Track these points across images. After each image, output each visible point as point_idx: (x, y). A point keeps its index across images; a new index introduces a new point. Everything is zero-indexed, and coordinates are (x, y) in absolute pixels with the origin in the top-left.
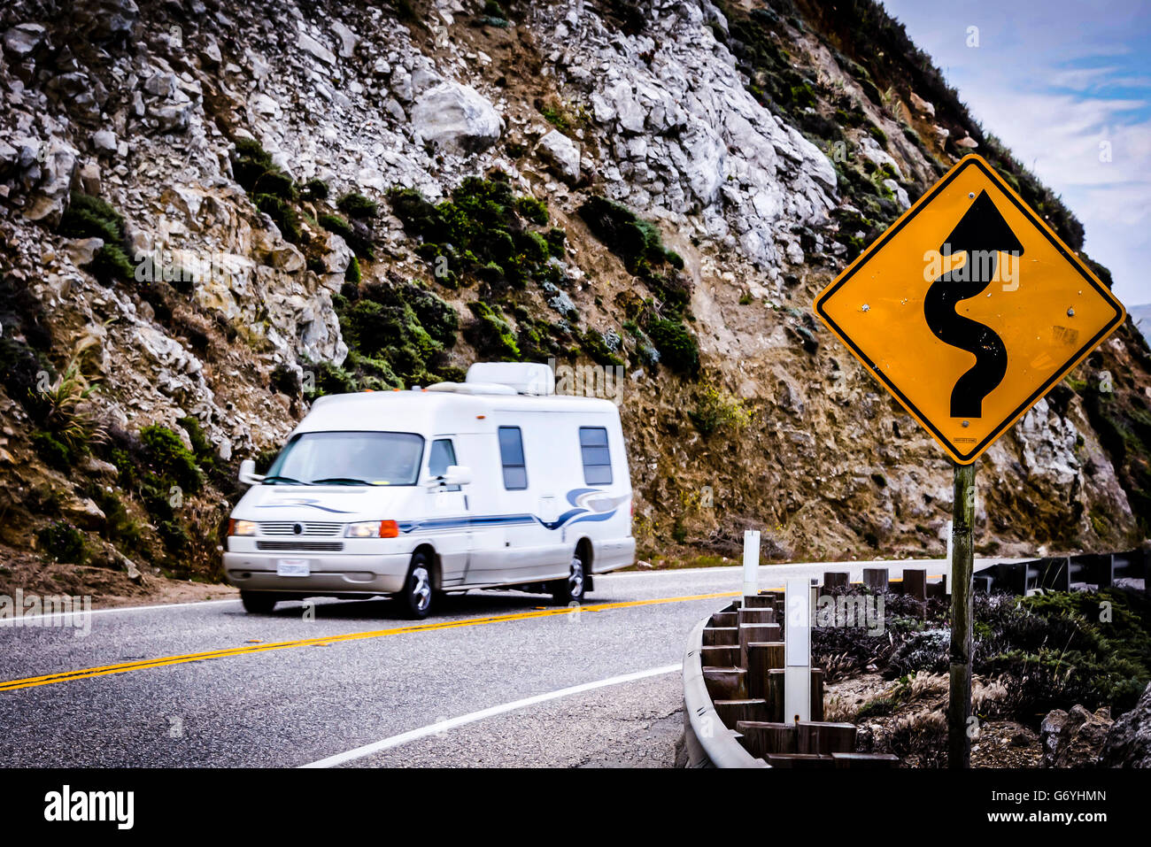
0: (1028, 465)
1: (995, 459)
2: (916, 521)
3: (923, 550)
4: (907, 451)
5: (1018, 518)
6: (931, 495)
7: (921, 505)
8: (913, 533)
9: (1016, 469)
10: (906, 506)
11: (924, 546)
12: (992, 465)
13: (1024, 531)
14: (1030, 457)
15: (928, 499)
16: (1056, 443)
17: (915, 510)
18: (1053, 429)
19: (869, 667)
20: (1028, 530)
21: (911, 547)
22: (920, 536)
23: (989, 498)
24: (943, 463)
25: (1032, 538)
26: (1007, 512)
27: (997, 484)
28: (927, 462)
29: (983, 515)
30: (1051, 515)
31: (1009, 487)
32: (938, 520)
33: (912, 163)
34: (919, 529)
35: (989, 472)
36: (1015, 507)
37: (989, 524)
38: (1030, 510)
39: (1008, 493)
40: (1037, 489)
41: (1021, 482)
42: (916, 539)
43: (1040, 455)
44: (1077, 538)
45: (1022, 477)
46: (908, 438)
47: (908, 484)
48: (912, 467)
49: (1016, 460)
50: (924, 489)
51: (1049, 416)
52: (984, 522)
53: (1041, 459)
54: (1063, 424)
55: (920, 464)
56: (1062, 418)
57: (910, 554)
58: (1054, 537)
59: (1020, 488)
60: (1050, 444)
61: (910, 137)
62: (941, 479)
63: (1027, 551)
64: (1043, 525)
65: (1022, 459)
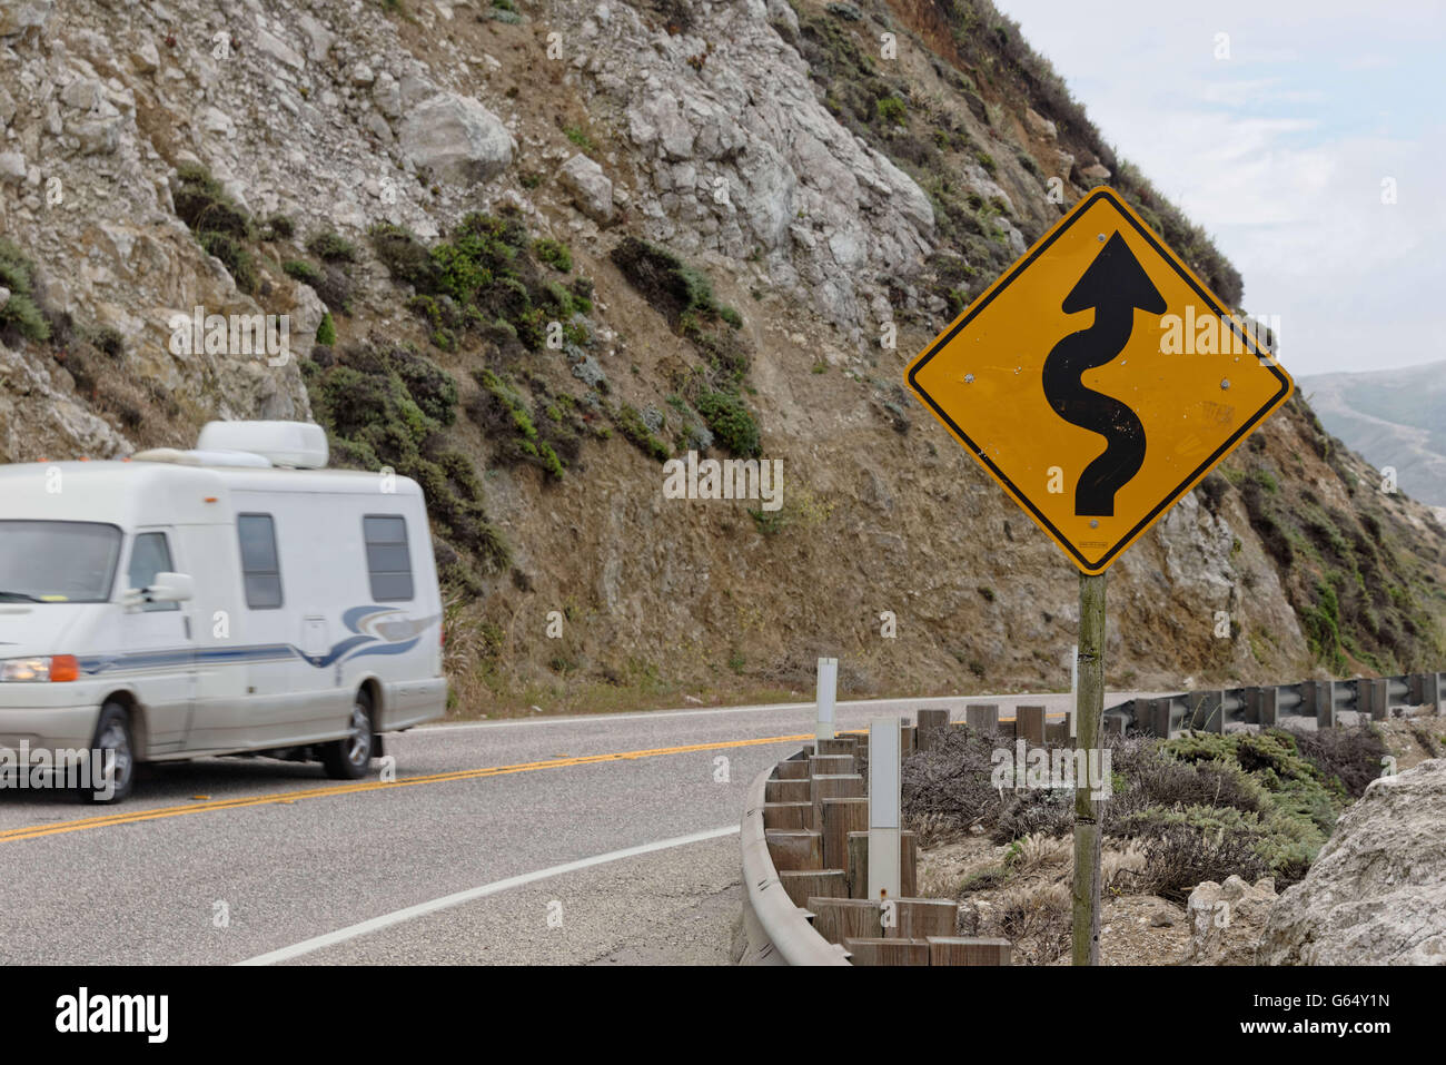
0: (1173, 575)
1: (1131, 568)
2: (1033, 646)
3: (1041, 682)
4: (1022, 557)
5: (1161, 643)
6: (1051, 613)
7: (1039, 626)
8: (1029, 660)
9: (1157, 580)
10: (1021, 626)
11: (1043, 677)
12: (1127, 575)
13: (1167, 659)
14: (1175, 567)
15: (1048, 618)
16: (1207, 547)
17: (1032, 632)
18: (1204, 530)
19: (973, 829)
20: (1172, 656)
21: (1027, 679)
22: (1037, 663)
23: (1124, 616)
24: (1067, 572)
25: (1177, 666)
26: (1146, 634)
27: (1134, 599)
28: (1047, 571)
29: (1117, 638)
30: (1202, 639)
31: (1149, 604)
32: (1060, 644)
33: (1028, 197)
34: (1036, 655)
35: (1123, 584)
36: (1156, 627)
37: (1124, 648)
38: (1175, 632)
39: (1148, 611)
40: (1183, 605)
41: (1164, 596)
42: (1033, 668)
43: (1187, 563)
44: (1232, 667)
45: (1165, 590)
46: (1023, 541)
47: (1023, 599)
48: (1028, 578)
49: (1157, 569)
50: (1044, 604)
51: (1199, 513)
52: (1117, 646)
53: (1189, 568)
54: (1216, 524)
55: (1038, 574)
56: (1214, 515)
57: (1025, 687)
58: (1205, 665)
59: (1162, 604)
60: (1199, 549)
61: (1027, 166)
62: (1064, 593)
63: (1171, 683)
64: (1192, 651)
65: (1165, 568)
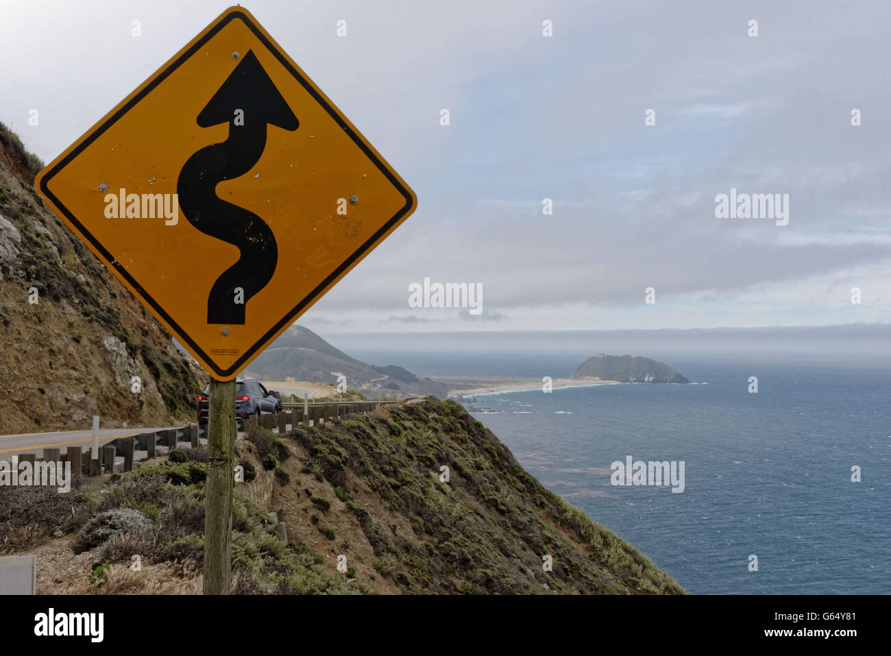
0: (118, 382)
1: (101, 380)
2: (61, 411)
3: (64, 426)
4: (56, 376)
5: (113, 409)
6: (69, 398)
7: (64, 403)
8: (59, 417)
9: (111, 384)
10: (56, 403)
11: (65, 424)
12: (99, 383)
13: (115, 415)
14: (119, 379)
15: (67, 400)
16: (131, 371)
17: (61, 406)
18: (130, 365)
19: (56, 533)
20: (117, 415)
21: (58, 425)
22: (62, 418)
23: (98, 398)
24: (75, 382)
25: (119, 418)
26: (107, 406)
27: (102, 392)
28: (67, 381)
29: (95, 408)
30: (129, 407)
31: (108, 394)
32: (72, 410)
33: (59, 235)
34: (62, 415)
35: (98, 386)
36: (111, 403)
37: (98, 412)
38: (118, 405)
39: (108, 397)
40: (121, 394)
41: (114, 391)
42: (61, 421)
43: (123, 378)
44: (140, 418)
45: (114, 388)
46: (57, 369)
47: (57, 392)
48: (59, 384)
49: (112, 380)
50: (65, 395)
51: (128, 358)
52: (95, 411)
53: (124, 380)
54: (135, 362)
55: (63, 382)
56: (134, 359)
57: (57, 428)
58: (130, 417)
59: (113, 394)
60: (128, 372)
61: (58, 223)
62: (74, 390)
63: (117, 425)
64: (125, 412)
65: (115, 380)
